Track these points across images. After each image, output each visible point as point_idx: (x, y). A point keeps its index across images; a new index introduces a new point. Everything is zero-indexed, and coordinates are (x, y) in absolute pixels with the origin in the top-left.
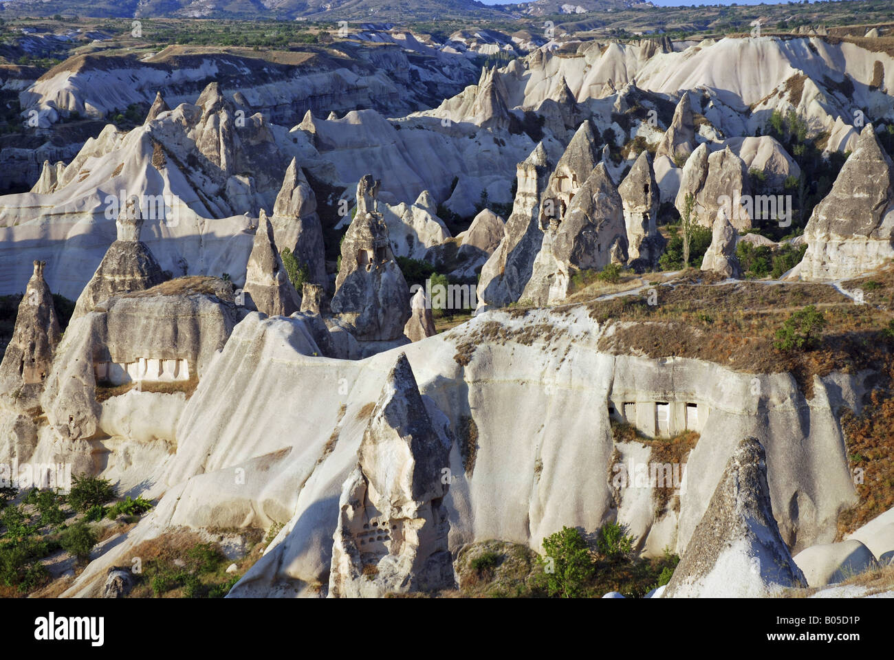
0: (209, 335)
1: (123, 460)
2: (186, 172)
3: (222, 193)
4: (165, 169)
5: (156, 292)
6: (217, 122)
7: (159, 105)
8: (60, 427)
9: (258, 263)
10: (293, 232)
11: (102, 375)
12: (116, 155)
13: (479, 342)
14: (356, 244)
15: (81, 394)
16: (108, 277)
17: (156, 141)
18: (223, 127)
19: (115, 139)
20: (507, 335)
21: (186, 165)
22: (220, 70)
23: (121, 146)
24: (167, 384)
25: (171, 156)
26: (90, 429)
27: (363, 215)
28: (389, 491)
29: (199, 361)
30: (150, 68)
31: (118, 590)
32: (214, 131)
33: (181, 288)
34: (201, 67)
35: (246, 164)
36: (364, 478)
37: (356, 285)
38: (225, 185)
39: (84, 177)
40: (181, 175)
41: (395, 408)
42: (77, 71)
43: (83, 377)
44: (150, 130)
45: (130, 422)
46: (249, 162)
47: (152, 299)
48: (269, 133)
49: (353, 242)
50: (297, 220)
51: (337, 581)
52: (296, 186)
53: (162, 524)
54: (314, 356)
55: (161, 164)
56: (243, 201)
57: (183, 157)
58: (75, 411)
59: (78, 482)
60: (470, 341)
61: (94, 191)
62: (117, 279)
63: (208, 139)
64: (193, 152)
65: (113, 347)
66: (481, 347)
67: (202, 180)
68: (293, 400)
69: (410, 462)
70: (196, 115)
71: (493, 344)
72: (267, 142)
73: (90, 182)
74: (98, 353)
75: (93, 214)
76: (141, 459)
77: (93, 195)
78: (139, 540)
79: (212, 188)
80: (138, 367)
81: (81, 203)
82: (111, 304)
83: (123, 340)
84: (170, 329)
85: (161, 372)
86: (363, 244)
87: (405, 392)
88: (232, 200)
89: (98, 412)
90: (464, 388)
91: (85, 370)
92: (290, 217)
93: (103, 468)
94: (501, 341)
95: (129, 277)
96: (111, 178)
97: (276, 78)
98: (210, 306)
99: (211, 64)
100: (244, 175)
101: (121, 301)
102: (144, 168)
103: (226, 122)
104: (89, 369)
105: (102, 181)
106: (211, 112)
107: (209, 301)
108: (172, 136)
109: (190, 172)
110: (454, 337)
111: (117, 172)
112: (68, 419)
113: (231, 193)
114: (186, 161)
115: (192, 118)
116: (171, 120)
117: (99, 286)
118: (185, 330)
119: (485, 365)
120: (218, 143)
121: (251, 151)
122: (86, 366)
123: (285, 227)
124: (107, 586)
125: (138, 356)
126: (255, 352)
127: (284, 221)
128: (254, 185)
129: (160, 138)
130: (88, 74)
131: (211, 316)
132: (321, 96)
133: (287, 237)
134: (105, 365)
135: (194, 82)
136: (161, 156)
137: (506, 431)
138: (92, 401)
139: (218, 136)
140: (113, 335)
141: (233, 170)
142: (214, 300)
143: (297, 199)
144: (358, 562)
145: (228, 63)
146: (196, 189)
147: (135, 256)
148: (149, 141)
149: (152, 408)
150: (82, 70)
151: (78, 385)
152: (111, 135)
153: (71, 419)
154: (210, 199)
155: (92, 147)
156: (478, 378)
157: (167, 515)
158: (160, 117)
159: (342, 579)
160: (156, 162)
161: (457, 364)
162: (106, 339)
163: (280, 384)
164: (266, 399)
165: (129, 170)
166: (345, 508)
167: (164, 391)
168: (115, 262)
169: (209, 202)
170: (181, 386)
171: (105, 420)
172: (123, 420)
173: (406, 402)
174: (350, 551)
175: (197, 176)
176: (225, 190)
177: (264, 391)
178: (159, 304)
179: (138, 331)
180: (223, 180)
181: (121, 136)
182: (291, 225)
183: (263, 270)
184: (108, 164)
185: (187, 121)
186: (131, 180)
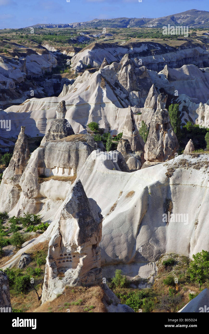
0: (82, 159)
1: (47, 207)
2: (113, 89)
3: (127, 98)
4: (105, 89)
5: (64, 140)
6: (127, 70)
7: (105, 63)
8: (24, 193)
9: (126, 127)
10: (151, 114)
11: (41, 172)
12: (87, 83)
13: (177, 168)
14: (156, 122)
15: (32, 180)
16: (52, 133)
17: (103, 77)
18: (129, 72)
19: (88, 76)
20: (189, 165)
21: (114, 86)
22: (148, 48)
23: (90, 79)
24: (65, 177)
25: (108, 83)
26: (35, 194)
27: (159, 110)
28: (69, 241)
29: (78, 169)
30: (121, 48)
31: (24, 263)
32: (125, 73)
33: (73, 139)
34: (141, 47)
35: (137, 86)
36: (60, 234)
37: (155, 138)
38: (129, 95)
39: (75, 91)
40: (111, 91)
41: (71, 205)
42: (92, 49)
43: (33, 173)
44: (100, 73)
45: (50, 192)
46: (139, 86)
47: (61, 143)
48: (148, 74)
49: (155, 120)
50: (152, 109)
51: (47, 279)
52: (153, 96)
53: (46, 236)
54: (113, 170)
55: (104, 86)
56: (135, 102)
57: (113, 84)
58: (30, 187)
59: (26, 216)
60: (173, 167)
61: (77, 96)
62: (55, 134)
63: (123, 77)
64: (117, 81)
65: (46, 161)
66: (178, 170)
67: (120, 92)
68: (102, 188)
69: (78, 228)
70: (119, 67)
71: (183, 169)
72: (147, 78)
73: (77, 93)
74: (40, 164)
75: (76, 105)
76: (53, 207)
77: (77, 98)
78: (37, 242)
79: (123, 96)
80: (55, 170)
81: (72, 101)
82: (47, 144)
83: (50, 159)
84: (67, 155)
85: (63, 173)
86: (158, 121)
87: (78, 197)
88: (131, 101)
89: (39, 188)
90: (168, 187)
91: (35, 171)
92: (150, 108)
93: (40, 210)
94: (186, 167)
95: (59, 134)
96: (85, 91)
97: (170, 51)
98: (83, 147)
99: (145, 46)
100: (136, 91)
101: (50, 143)
102: (97, 87)
103: (130, 70)
104: (36, 170)
105: (81, 93)
106: (125, 66)
107: (83, 145)
108: (109, 75)
109: (115, 89)
110: (167, 165)
111: (87, 89)
112: (27, 190)
113: (131, 98)
114: (114, 85)
115: (117, 68)
116: (109, 69)
117: (48, 136)
118: (73, 156)
119: (179, 177)
120: (127, 78)
121: (140, 81)
122: (35, 169)
123: (148, 112)
124: (21, 261)
125: (55, 166)
126: (91, 167)
127: (147, 109)
128: (140, 95)
129: (104, 76)
130: (96, 50)
131: (83, 151)
132: (189, 58)
133: (148, 116)
134: (43, 169)
135: (138, 53)
136: (104, 83)
137: (185, 206)
138: (36, 183)
139: (127, 75)
140: (46, 157)
141: (132, 89)
142: (85, 144)
143: (153, 101)
144: (56, 271)
145: (152, 45)
146: (117, 96)
147: (62, 125)
148: (100, 77)
149: (58, 187)
150: (94, 49)
151: (31, 176)
152: (87, 75)
153: (28, 190)
154: (122, 100)
155: (80, 79)
156: (175, 183)
157: (49, 233)
158: (105, 68)
159: (49, 278)
160: (102, 86)
161: (166, 177)
162: (44, 158)
163: (99, 181)
164: (93, 187)
165: (91, 88)
166: (51, 247)
167: (63, 180)
168: (55, 127)
169: (122, 101)
170: (70, 179)
171: (41, 191)
172: (48, 191)
173: (77, 202)
174: (52, 266)
175: (118, 91)
176: (128, 96)
177: (92, 184)
178: (64, 145)
179: (56, 155)
180: (128, 92)
181: (90, 75)
182: (150, 111)
183: (129, 130)
184: (84, 86)
185: (115, 69)
186: (92, 92)
